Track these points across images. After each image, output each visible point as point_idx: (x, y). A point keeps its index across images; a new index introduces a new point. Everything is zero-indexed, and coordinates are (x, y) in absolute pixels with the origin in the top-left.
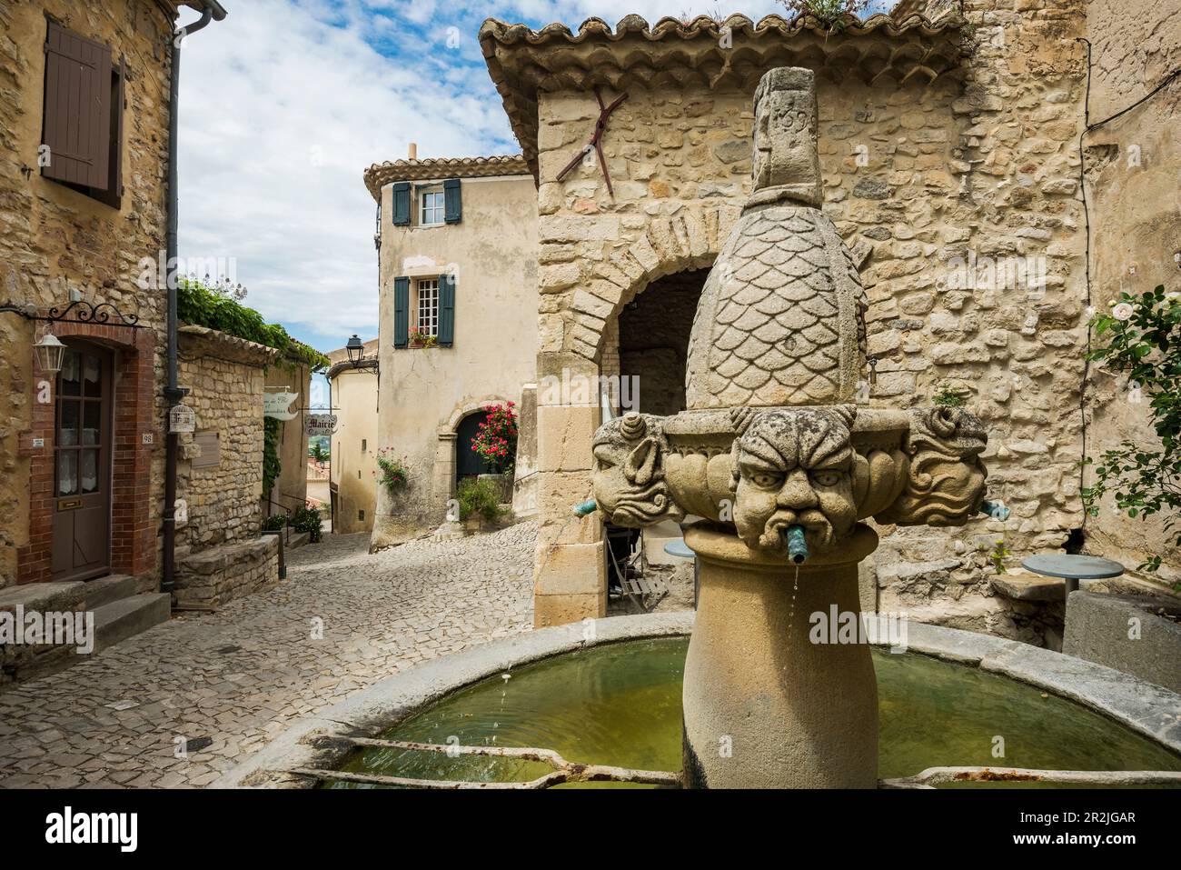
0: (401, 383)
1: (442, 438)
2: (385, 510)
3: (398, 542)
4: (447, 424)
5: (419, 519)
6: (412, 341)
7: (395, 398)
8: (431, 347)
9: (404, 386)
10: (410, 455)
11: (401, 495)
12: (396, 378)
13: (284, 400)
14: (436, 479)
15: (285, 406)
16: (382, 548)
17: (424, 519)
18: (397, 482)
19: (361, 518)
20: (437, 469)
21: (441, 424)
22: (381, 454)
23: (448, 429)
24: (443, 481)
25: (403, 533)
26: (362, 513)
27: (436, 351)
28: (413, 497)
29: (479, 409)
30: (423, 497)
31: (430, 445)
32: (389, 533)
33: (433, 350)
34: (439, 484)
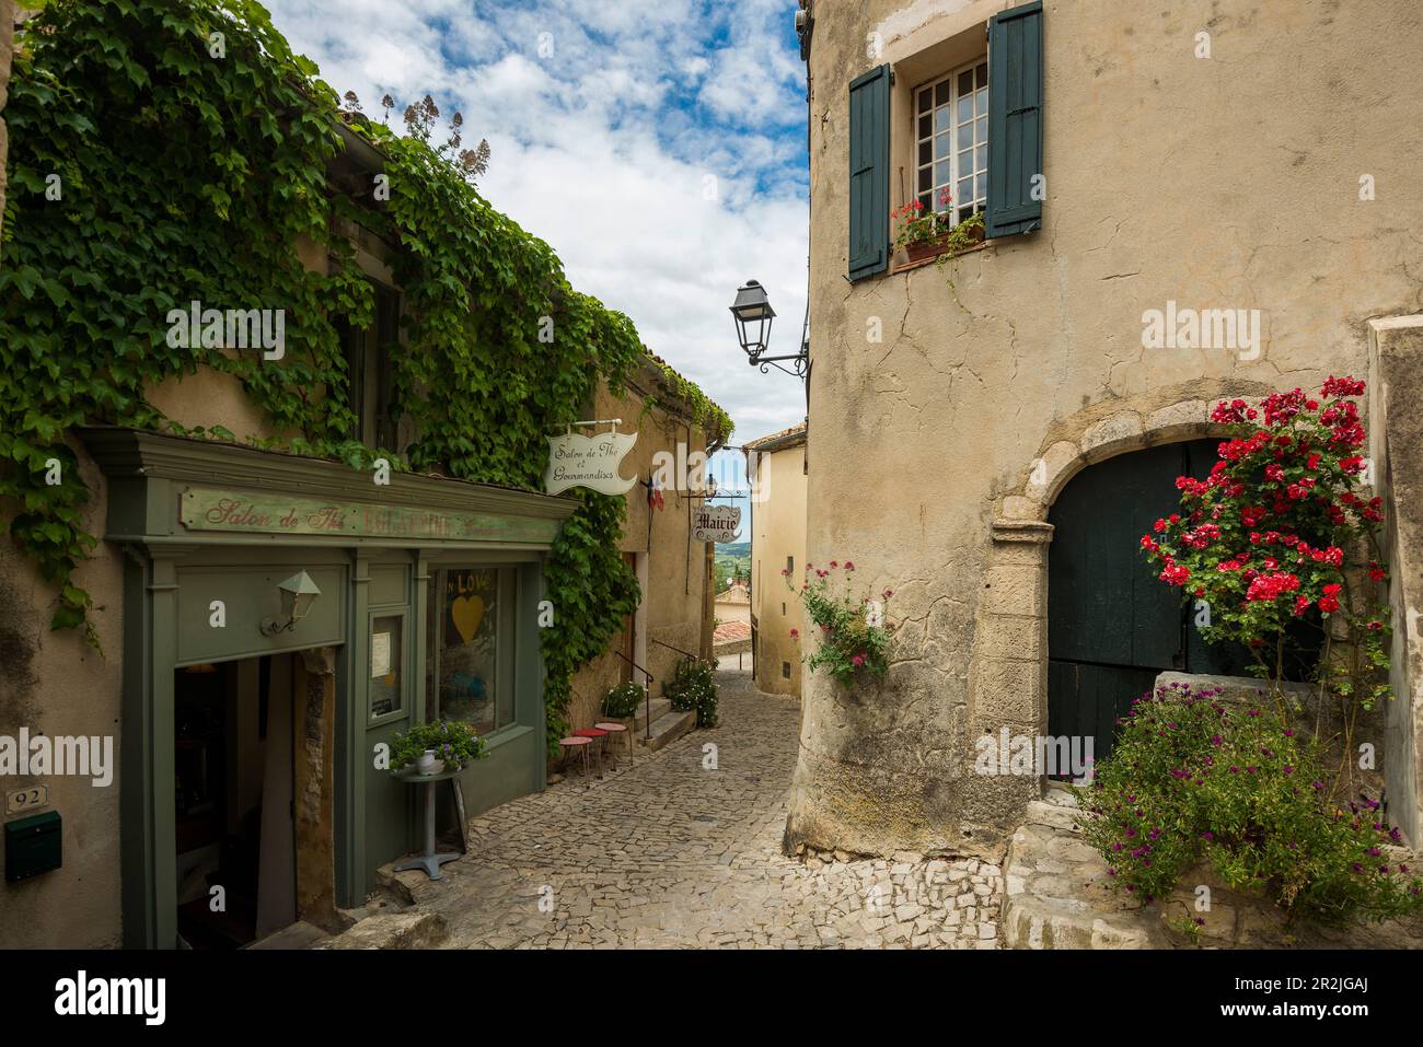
0: (867, 379)
1: (1004, 539)
2: (825, 738)
3: (866, 847)
4: (1020, 490)
5: (929, 792)
6: (901, 251)
7: (852, 424)
8: (963, 250)
9: (877, 385)
10: (898, 590)
11: (871, 705)
12: (854, 367)
13: (609, 450)
14: (987, 671)
15: (611, 464)
16: (819, 850)
17: (943, 795)
18: (860, 669)
19: (787, 674)
20: (989, 638)
21: (998, 492)
22: (814, 580)
23: (1023, 510)
24: (1011, 681)
25: (879, 824)
26: (787, 666)
27: (977, 268)
28: (908, 718)
29: (1149, 436)
30: (942, 722)
31: (960, 560)
32: (837, 812)
33: (972, 261)
34: (995, 688)
